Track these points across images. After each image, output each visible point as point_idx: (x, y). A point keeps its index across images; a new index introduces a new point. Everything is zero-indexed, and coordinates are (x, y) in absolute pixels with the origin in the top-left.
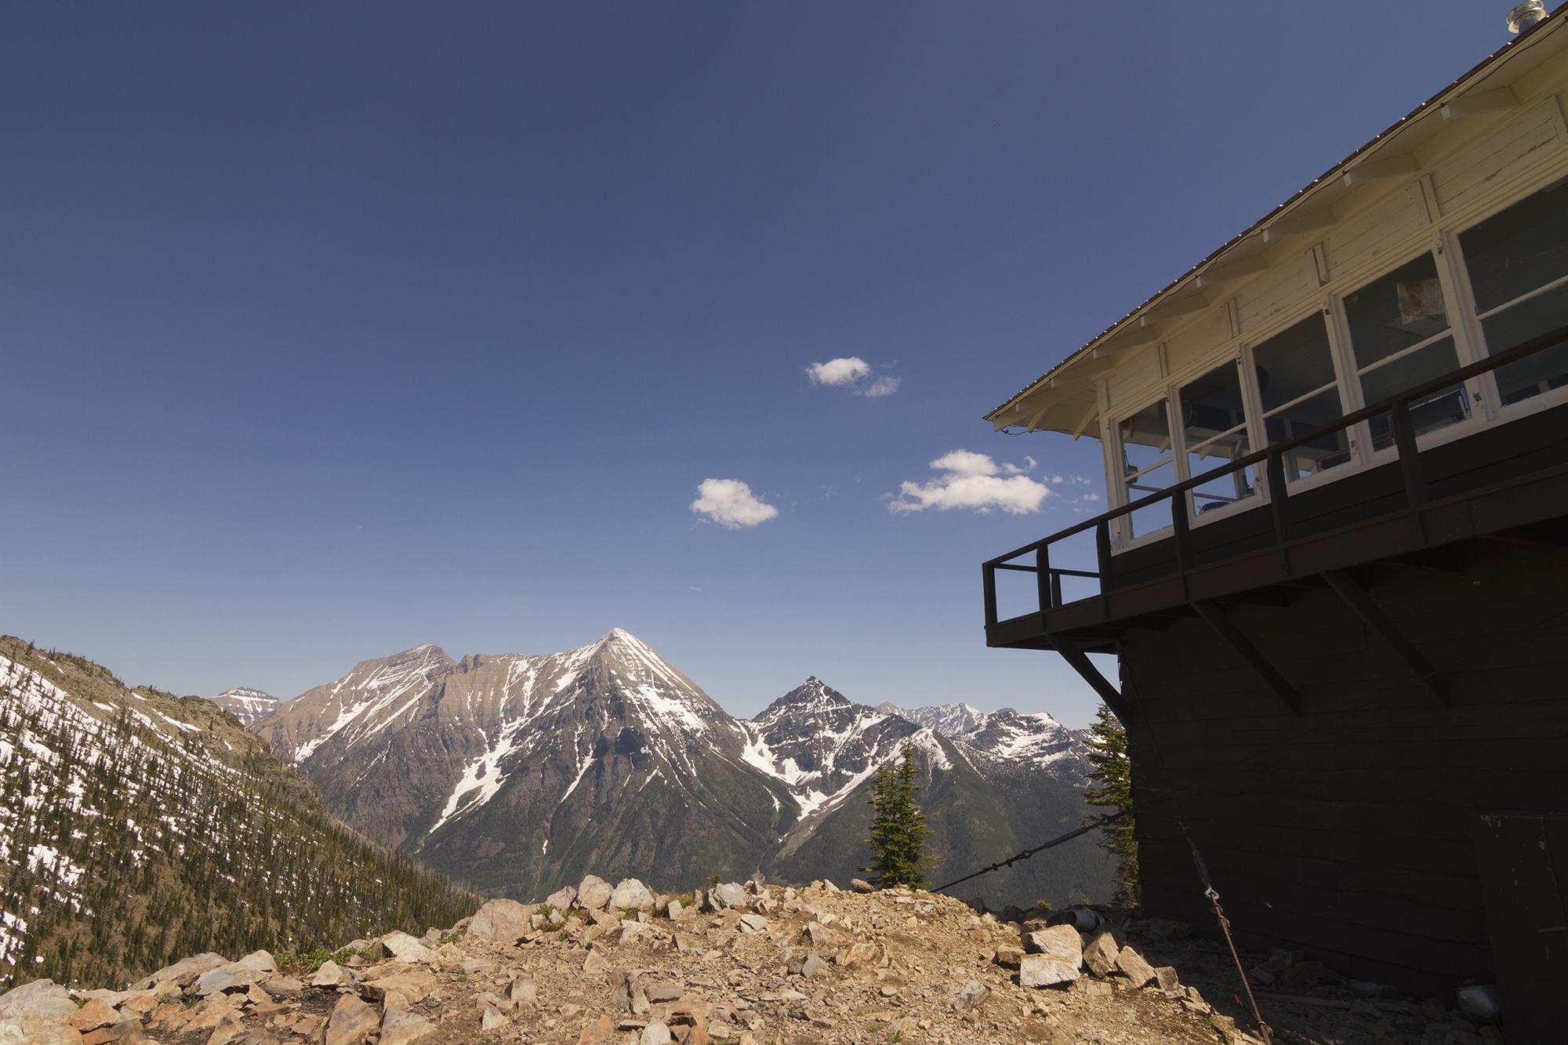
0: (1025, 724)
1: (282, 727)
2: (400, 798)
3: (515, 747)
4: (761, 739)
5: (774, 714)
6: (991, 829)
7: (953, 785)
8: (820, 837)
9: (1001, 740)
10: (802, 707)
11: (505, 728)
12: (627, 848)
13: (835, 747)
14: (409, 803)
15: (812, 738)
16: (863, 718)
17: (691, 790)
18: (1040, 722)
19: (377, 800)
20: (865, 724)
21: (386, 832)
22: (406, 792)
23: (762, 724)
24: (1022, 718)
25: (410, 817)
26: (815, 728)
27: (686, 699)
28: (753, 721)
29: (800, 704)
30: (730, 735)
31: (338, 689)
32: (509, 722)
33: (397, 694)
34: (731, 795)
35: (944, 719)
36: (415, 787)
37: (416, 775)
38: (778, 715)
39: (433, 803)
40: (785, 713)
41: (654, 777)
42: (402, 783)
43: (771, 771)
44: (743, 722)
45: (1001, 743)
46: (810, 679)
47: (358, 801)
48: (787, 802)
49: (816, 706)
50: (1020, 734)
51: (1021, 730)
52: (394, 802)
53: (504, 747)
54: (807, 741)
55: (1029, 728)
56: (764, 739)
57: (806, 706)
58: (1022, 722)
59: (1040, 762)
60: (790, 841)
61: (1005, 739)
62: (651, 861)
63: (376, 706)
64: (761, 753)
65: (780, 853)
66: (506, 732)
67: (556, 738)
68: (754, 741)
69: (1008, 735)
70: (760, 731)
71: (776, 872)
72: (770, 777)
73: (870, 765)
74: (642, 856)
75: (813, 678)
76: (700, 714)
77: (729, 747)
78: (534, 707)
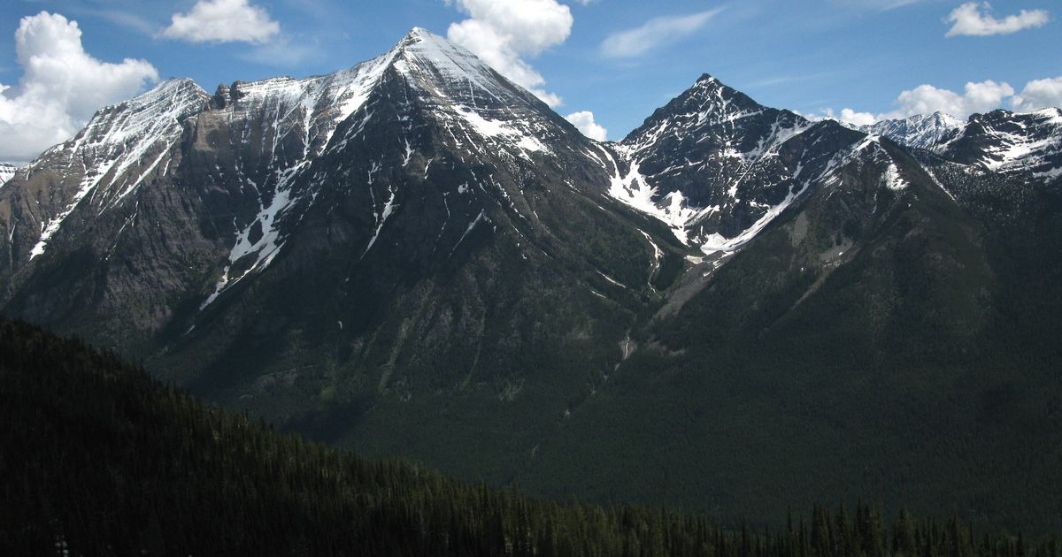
0: (1024, 127)
1: (19, 199)
2: (158, 271)
3: (295, 199)
4: (634, 168)
5: (653, 132)
6: (959, 265)
7: (907, 208)
8: (713, 288)
9: (986, 150)
10: (691, 118)
11: (281, 175)
12: (447, 317)
13: (739, 171)
14: (170, 276)
15: (706, 161)
16: (781, 128)
17: (532, 239)
18: (1045, 123)
19: (131, 275)
20: (784, 136)
21: (147, 312)
22: (165, 264)
23: (636, 147)
24: (1018, 118)
25: (173, 292)
26: (712, 146)
27: (523, 118)
28: (623, 143)
29: (688, 115)
30: (588, 164)
31: (76, 146)
32: (286, 168)
33: (147, 145)
34: (589, 242)
35: (913, 136)
36: (175, 256)
37: (175, 242)
38: (657, 132)
39: (201, 274)
40: (666, 129)
41: (477, 223)
42: (158, 252)
43: (651, 209)
44: (607, 145)
45: (985, 154)
46: (702, 79)
47: (109, 277)
48: (671, 248)
49: (712, 116)
50: (1015, 141)
51: (1017, 136)
52: (152, 276)
53: (280, 201)
54: (699, 165)
55: (1030, 130)
56: (638, 166)
57: (696, 117)
58: (1019, 124)
59: (1043, 178)
60: (673, 298)
61: (992, 148)
62: (480, 331)
63: (123, 163)
64: (635, 185)
65: (659, 314)
66: (282, 181)
67: (343, 182)
68: (624, 170)
69: (997, 143)
70: (633, 156)
71: (653, 337)
72: (648, 217)
73: (790, 193)
74: (467, 325)
75: (706, 76)
76: (544, 138)
77: (587, 179)
78: (315, 144)
